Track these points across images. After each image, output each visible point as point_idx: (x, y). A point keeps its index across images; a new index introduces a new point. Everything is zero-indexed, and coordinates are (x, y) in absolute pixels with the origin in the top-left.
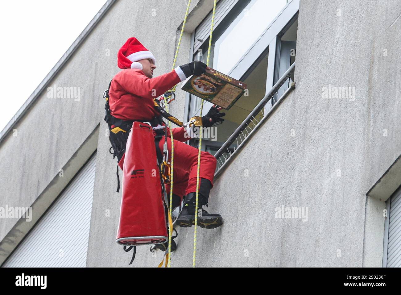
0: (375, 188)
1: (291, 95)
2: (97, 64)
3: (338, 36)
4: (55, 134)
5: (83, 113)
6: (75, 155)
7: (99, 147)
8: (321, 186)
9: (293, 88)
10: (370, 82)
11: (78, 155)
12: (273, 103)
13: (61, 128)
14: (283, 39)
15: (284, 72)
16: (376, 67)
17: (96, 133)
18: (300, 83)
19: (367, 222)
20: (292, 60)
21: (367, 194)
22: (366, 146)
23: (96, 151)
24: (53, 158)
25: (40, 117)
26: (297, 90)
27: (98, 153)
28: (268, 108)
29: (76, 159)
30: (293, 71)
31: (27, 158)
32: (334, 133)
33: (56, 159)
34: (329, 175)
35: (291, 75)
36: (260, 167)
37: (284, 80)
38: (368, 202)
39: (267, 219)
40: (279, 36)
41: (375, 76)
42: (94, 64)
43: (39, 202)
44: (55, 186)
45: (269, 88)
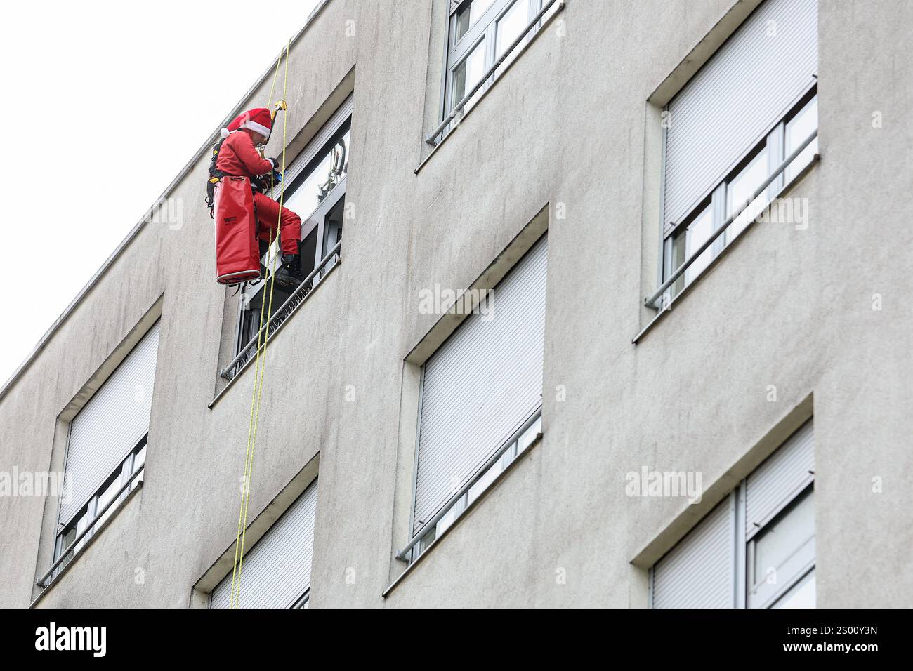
0: (411, 354)
1: (337, 269)
2: (162, 239)
3: (380, 217)
4: (124, 301)
5: (148, 283)
6: (141, 320)
7: (163, 313)
8: (364, 351)
9: (339, 263)
10: (408, 258)
11: (144, 320)
12: (321, 276)
13: (129, 295)
14: (331, 218)
15: (331, 248)
16: (414, 246)
17: (160, 301)
18: (346, 258)
19: (404, 385)
20: (339, 238)
21: (404, 360)
22: (404, 316)
23: (160, 318)
24: (122, 322)
25: (110, 286)
26: (342, 265)
27: (162, 319)
28: (316, 280)
29: (142, 324)
30: (339, 248)
31: (98, 322)
32: (375, 304)
33: (124, 324)
34: (370, 342)
35: (338, 251)
36: (308, 334)
37: (332, 255)
38: (405, 367)
39: (314, 381)
40: (327, 216)
41: (413, 254)
42: (159, 238)
43: (107, 362)
44: (122, 348)
45: (318, 264)
